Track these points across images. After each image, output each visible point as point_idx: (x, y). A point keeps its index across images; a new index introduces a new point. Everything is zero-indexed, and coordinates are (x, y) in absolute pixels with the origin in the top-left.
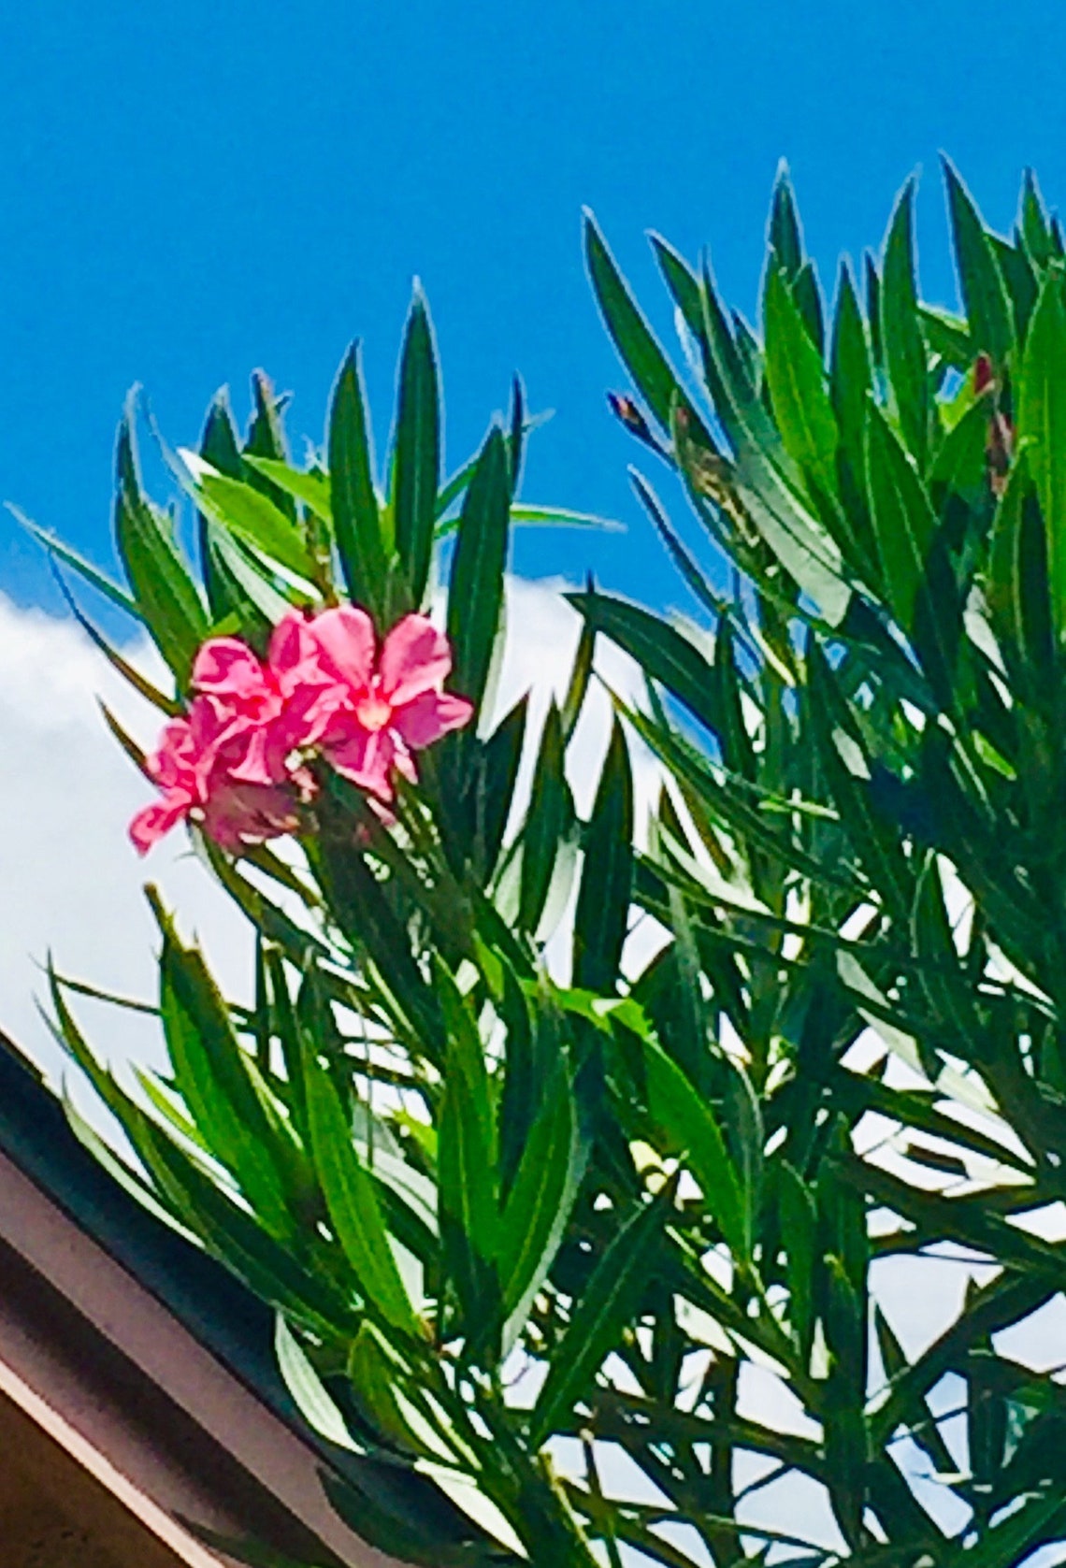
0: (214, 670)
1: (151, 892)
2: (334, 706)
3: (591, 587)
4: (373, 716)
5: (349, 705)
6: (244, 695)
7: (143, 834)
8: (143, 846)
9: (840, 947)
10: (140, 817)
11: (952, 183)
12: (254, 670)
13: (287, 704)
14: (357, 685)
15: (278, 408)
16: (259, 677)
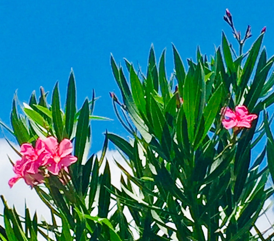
0: (24, 149)
1: (2, 197)
2: (49, 158)
3: (107, 132)
4: (57, 160)
5: (52, 157)
6: (30, 155)
7: (11, 184)
8: (11, 186)
9: (152, 209)
10: (10, 180)
11: (175, 50)
12: (32, 150)
13: (39, 157)
14: (53, 153)
15: (46, 96)
16: (33, 151)
